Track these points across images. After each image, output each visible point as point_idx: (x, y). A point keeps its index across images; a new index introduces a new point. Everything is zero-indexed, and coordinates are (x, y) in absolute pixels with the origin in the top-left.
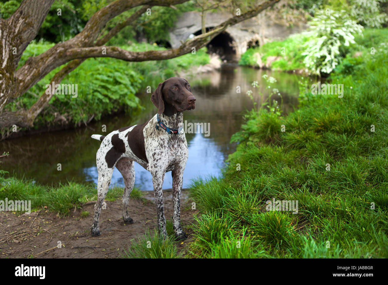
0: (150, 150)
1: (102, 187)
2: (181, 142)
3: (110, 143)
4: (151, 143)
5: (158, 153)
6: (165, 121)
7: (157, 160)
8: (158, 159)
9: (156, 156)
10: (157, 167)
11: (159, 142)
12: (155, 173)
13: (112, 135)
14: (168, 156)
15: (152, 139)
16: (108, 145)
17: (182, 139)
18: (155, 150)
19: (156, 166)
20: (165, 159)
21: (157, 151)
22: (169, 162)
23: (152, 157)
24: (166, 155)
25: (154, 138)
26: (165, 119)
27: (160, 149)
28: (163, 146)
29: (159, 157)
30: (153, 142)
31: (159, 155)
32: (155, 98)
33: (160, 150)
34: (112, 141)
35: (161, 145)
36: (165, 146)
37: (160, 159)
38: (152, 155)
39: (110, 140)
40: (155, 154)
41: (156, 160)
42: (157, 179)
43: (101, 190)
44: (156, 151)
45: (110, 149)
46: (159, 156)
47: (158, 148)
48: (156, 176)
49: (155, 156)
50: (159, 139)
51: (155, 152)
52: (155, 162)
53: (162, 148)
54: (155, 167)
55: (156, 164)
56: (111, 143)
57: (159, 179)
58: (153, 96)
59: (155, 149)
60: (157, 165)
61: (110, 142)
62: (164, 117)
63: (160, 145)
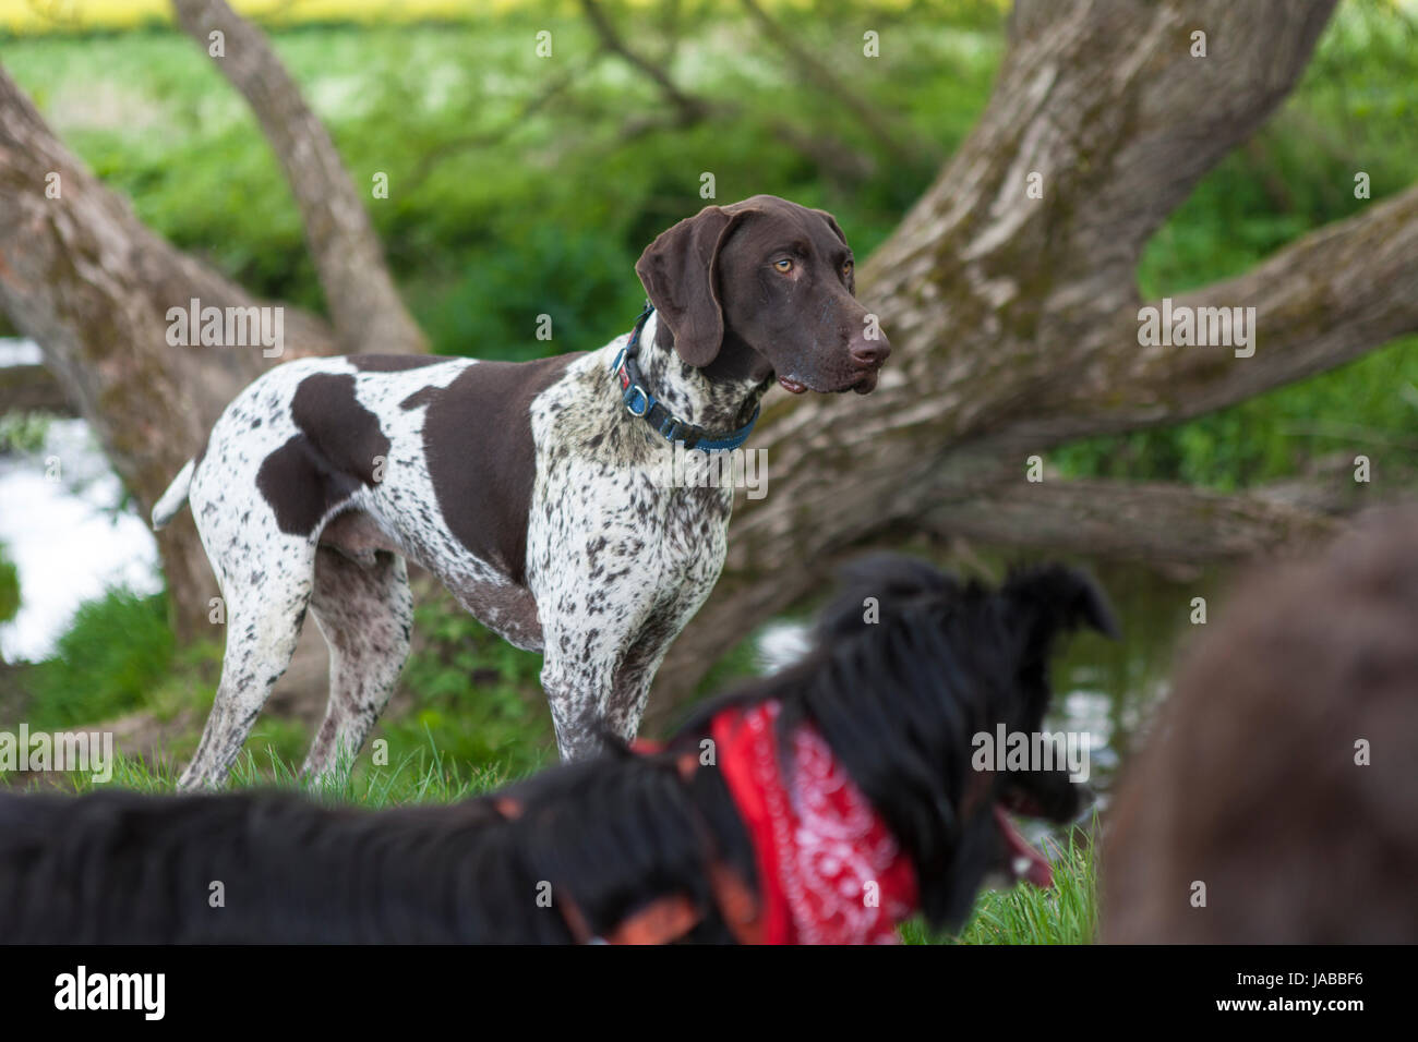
0: (579, 519)
1: (250, 636)
2: (716, 512)
3: (280, 414)
4: (584, 488)
5: (623, 545)
6: (687, 399)
7: (611, 578)
8: (615, 570)
9: (606, 557)
10: (601, 610)
11: (632, 490)
12: (582, 643)
13: (306, 375)
14: (657, 571)
15: (597, 467)
16: (273, 420)
17: (723, 500)
18: (607, 525)
19: (598, 603)
20: (646, 577)
21: (617, 534)
22: (655, 595)
23: (585, 558)
24: (654, 560)
25: (610, 469)
26: (690, 390)
27: (631, 526)
28: (650, 514)
29: (622, 562)
30: (601, 485)
31: (622, 553)
32: (669, 269)
33: (630, 532)
34: (294, 405)
35: (642, 510)
36: (654, 519)
37: (626, 572)
38: (583, 549)
39: (288, 394)
40: (602, 543)
41: (604, 576)
42: (590, 670)
43: (247, 654)
44: (612, 531)
45: (280, 442)
46: (626, 558)
47: (625, 517)
48: (587, 657)
49: (599, 554)
50: (639, 481)
51: (606, 534)
52: (598, 584)
53: (644, 522)
54: (591, 611)
55: (602, 596)
56: (288, 413)
57: (600, 671)
58: (658, 259)
59: (606, 518)
60: (608, 599)
61: (285, 405)
62: (685, 374)
63: (634, 509)
